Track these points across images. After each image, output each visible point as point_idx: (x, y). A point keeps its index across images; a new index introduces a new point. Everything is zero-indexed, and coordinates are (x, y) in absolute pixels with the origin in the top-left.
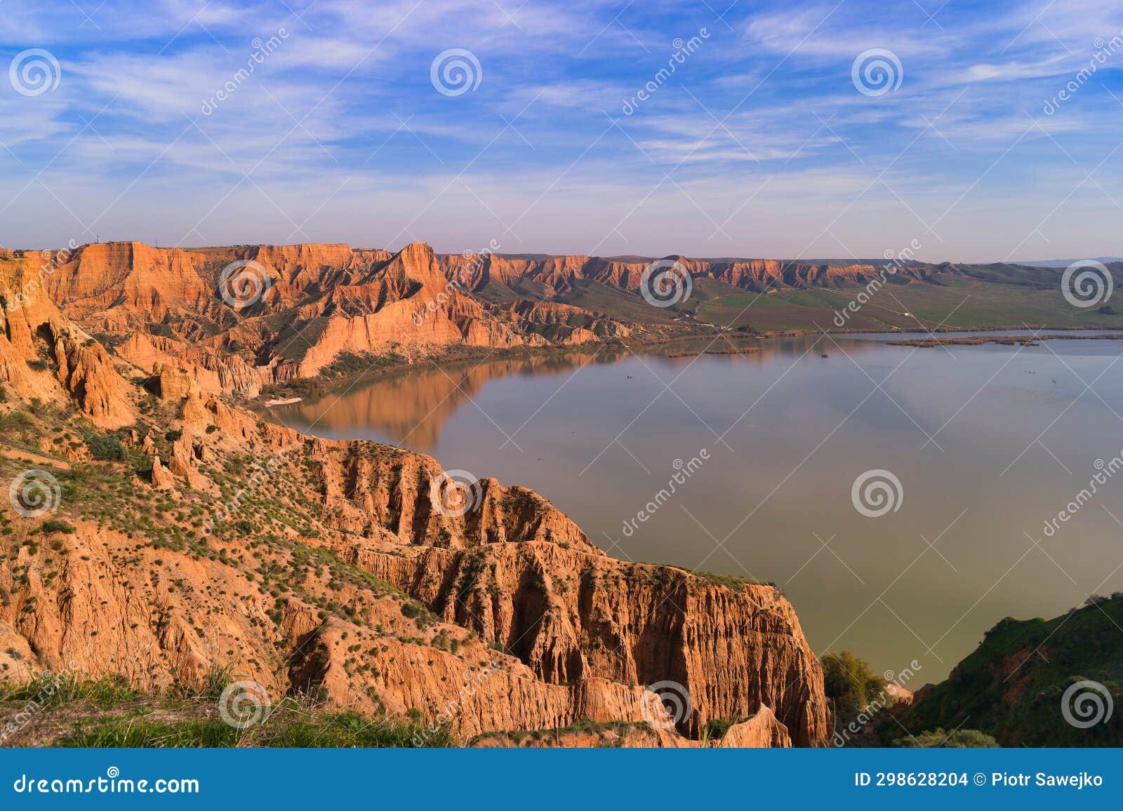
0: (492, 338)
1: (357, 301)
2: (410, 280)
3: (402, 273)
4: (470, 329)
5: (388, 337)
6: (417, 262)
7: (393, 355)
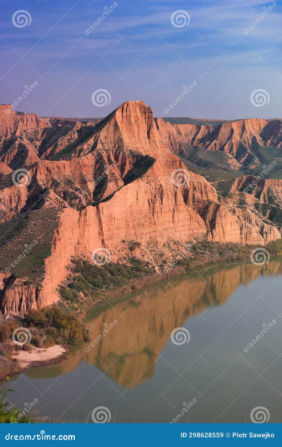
0: (244, 231)
1: (69, 182)
2: (131, 151)
3: (119, 142)
4: (218, 220)
5: (122, 234)
6: (135, 128)
7: (133, 260)
